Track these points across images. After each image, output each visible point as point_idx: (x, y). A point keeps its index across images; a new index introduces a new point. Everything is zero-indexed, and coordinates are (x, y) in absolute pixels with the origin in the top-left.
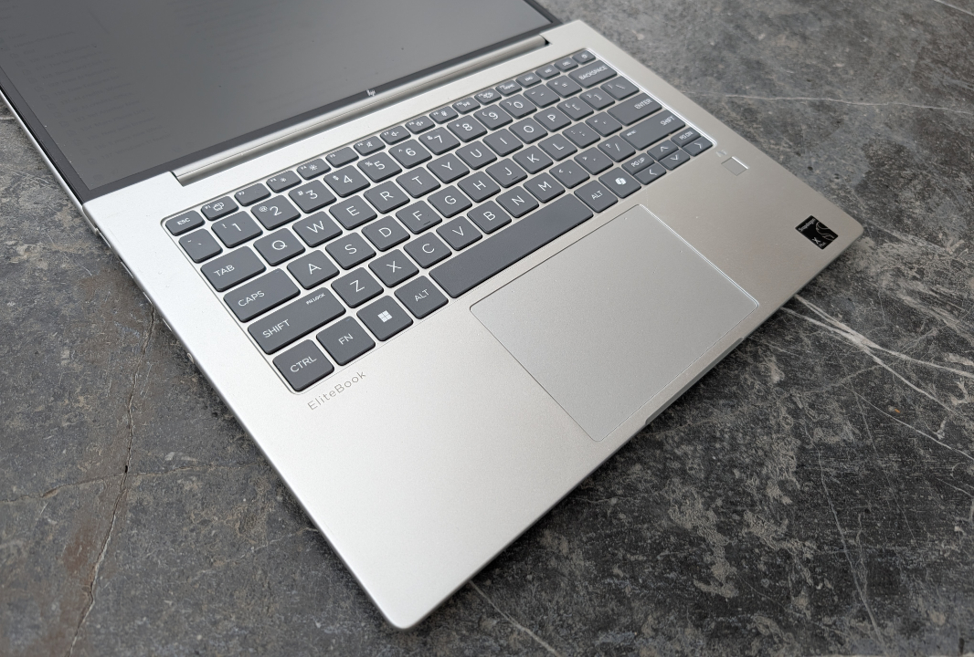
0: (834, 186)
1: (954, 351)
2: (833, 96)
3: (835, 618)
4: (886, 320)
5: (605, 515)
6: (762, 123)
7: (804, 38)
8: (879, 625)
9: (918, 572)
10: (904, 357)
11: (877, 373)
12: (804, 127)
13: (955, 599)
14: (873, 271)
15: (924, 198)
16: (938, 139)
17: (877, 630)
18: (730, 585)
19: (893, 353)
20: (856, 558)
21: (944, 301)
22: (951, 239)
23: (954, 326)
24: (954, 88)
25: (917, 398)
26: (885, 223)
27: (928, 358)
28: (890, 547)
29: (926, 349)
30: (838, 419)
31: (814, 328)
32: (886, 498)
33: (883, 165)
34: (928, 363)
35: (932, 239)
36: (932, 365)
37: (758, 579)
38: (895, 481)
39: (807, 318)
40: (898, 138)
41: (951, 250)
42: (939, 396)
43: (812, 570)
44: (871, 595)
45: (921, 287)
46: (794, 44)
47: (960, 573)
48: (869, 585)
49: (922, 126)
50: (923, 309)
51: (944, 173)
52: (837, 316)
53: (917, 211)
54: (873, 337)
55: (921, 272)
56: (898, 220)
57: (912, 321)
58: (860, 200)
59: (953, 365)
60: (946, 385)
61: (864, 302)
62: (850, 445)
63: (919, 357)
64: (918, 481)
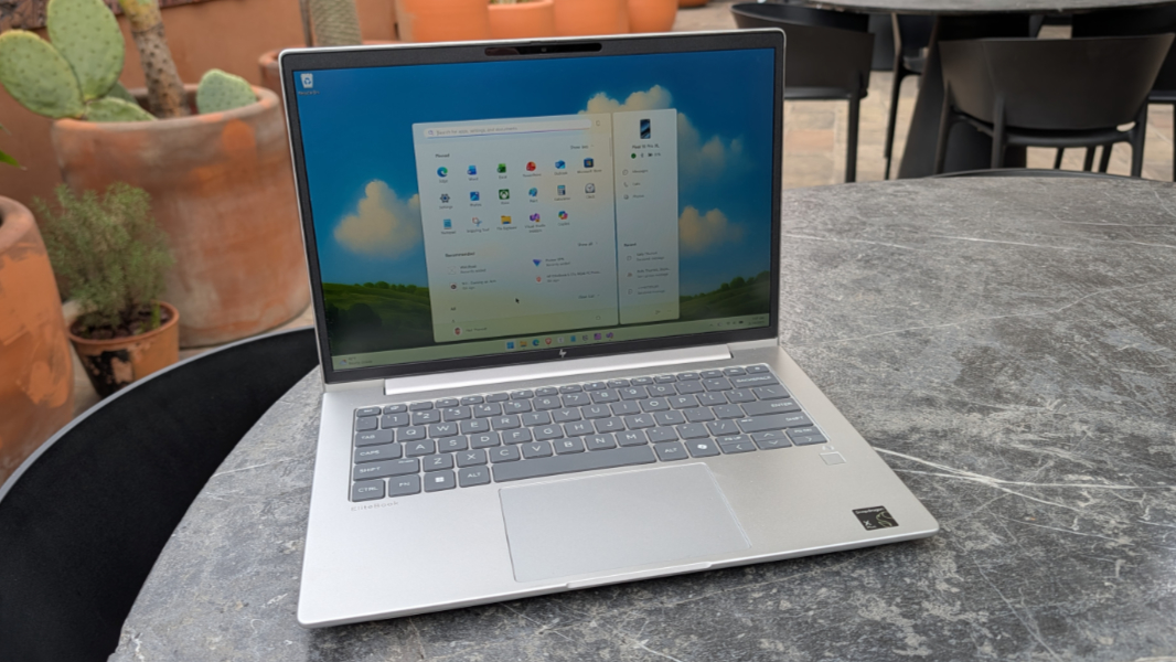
0: (934, 385)
1: (1072, 472)
2: (916, 325)
3: (1018, 654)
4: (1006, 464)
5: (806, 622)
6: (859, 355)
7: (879, 291)
8: (1057, 652)
9: (1081, 615)
10: (1029, 484)
11: (1008, 498)
12: (897, 351)
13: (1118, 627)
14: (985, 434)
15: (1017, 378)
16: (1018, 336)
17: (1056, 656)
18: (924, 647)
19: (1019, 483)
20: (1024, 615)
21: (1054, 442)
22: (1049, 401)
23: (1067, 457)
24: (1024, 299)
25: (1048, 509)
26: (987, 401)
27: (1051, 481)
28: (1051, 604)
29: (1047, 475)
30: (983, 533)
31: (944, 480)
32: (1040, 574)
33: (974, 363)
34: (1051, 485)
35: (1031, 403)
36: (1054, 485)
37: (945, 640)
38: (1044, 563)
39: (937, 474)
40: (983, 342)
41: (1051, 408)
42: (1067, 503)
43: (990, 628)
44: (1045, 636)
45: (1030, 436)
46: (872, 297)
47: (1118, 610)
48: (1041, 630)
49: (1001, 330)
50: (1037, 450)
51: (1030, 358)
52: (962, 468)
53: (1014, 387)
54: (998, 476)
55: (1028, 427)
56: (998, 396)
57: (1029, 460)
58: (961, 390)
59: (1073, 482)
60: (1071, 495)
61: (984, 454)
62: (998, 547)
63: (1042, 481)
64: (1064, 559)
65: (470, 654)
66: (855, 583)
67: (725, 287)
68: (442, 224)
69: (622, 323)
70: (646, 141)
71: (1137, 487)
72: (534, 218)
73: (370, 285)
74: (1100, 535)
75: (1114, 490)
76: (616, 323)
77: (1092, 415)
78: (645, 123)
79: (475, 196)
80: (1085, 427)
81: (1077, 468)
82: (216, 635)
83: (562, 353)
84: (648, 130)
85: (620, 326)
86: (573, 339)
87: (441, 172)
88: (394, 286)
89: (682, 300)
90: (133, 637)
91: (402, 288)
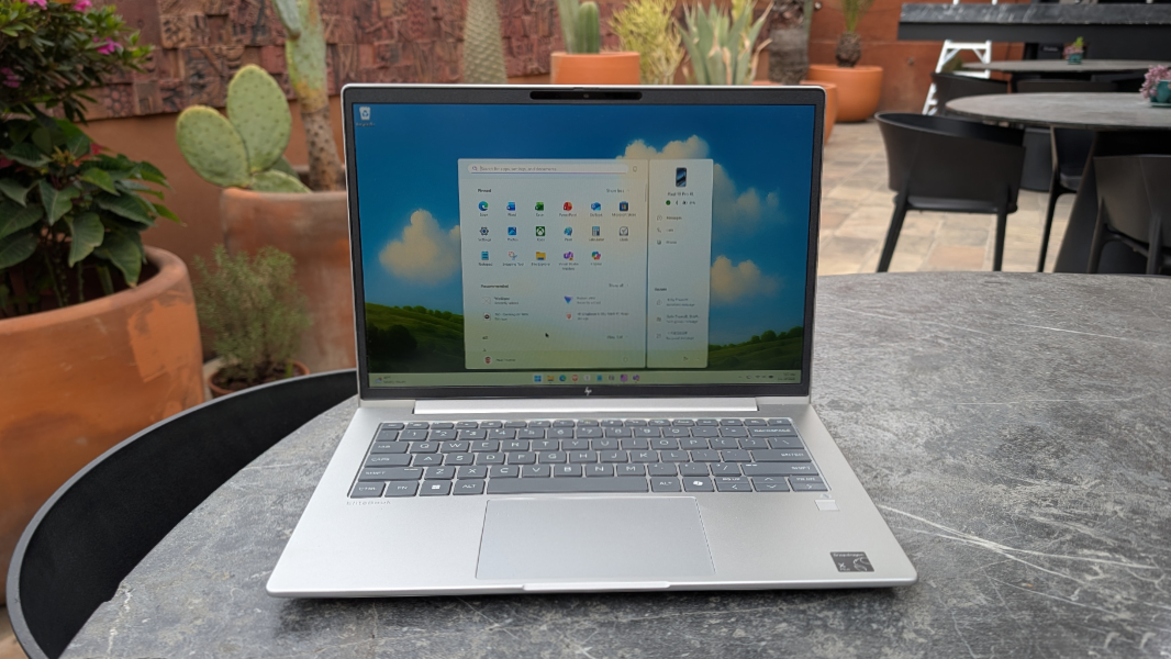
1: (1089, 547)
4: (1018, 532)
10: (1037, 553)
11: (1009, 564)
14: (1005, 504)
15: (1058, 457)
16: (1073, 419)
19: (1026, 552)
21: (1078, 518)
22: (1086, 480)
23: (1088, 533)
24: (1092, 386)
25: (1050, 578)
26: (1018, 474)
27: (1062, 553)
29: (1060, 547)
30: (970, 592)
31: (946, 541)
32: (1020, 636)
33: (1016, 439)
34: (1062, 556)
35: (1065, 480)
36: (1065, 556)
38: (1027, 626)
39: (940, 535)
40: (1032, 422)
41: (1086, 486)
42: (1073, 576)
45: (1055, 511)
49: (1056, 413)
50: (1056, 524)
51: (1080, 440)
52: (970, 532)
53: (1052, 465)
54: (1005, 543)
55: (1055, 503)
56: (1032, 471)
57: (1046, 531)
58: (993, 462)
59: (1087, 556)
60: (1080, 568)
61: (997, 522)
62: (983, 607)
63: (1052, 552)
64: (1051, 625)
65: (418, 639)
66: (819, 623)
67: (756, 340)
68: (480, 256)
69: (649, 366)
70: (681, 189)
71: (1157, 567)
72: (568, 256)
73: (409, 308)
74: (1100, 608)
75: (1131, 568)
76: (643, 366)
77: (1132, 498)
78: (681, 171)
79: (512, 231)
80: (1118, 508)
81: (1096, 544)
82: (198, 598)
83: (588, 391)
84: (684, 179)
85: (646, 369)
86: (600, 378)
87: (482, 207)
88: (431, 312)
89: (711, 349)
90: (126, 591)
91: (438, 314)
